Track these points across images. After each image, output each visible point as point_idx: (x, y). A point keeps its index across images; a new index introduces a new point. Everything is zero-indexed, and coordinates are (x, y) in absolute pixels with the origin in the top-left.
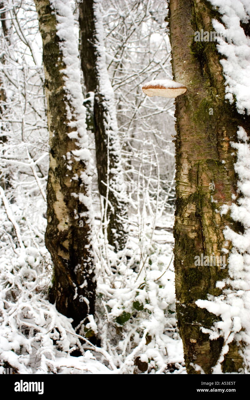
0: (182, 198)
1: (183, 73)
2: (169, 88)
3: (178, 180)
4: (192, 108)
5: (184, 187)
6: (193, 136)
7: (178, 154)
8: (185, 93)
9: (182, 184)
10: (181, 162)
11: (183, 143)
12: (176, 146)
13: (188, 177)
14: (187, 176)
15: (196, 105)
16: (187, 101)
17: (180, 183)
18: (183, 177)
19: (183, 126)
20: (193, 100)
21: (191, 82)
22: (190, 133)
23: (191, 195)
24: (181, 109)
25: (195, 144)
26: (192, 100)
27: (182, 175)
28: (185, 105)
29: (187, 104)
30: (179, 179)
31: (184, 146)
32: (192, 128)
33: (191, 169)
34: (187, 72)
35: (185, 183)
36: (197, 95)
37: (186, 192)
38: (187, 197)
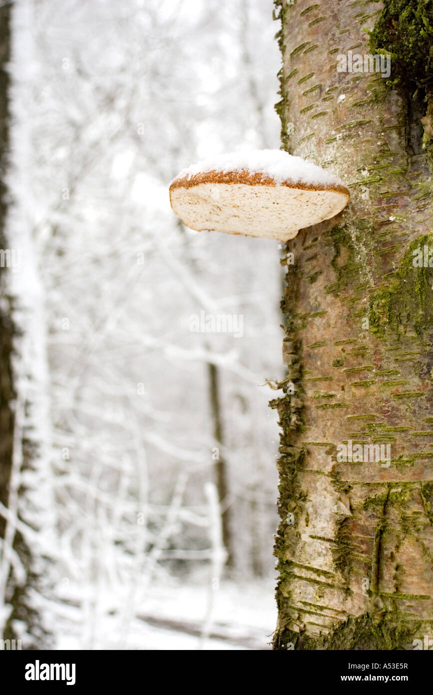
0: (302, 632)
1: (332, 140)
2: (287, 184)
3: (288, 556)
4: (368, 277)
5: (312, 590)
6: (365, 385)
7: (289, 455)
8: (339, 215)
9: (304, 573)
10: (304, 487)
11: (314, 412)
12: (284, 422)
13: (334, 552)
14: (328, 545)
15: (386, 263)
16: (344, 250)
17: (296, 571)
18: (307, 549)
19: (318, 345)
20: (372, 244)
21: (365, 173)
22: (351, 373)
23: (344, 625)
24: (313, 279)
25: (373, 418)
26: (366, 245)
27: (305, 537)
28: (334, 263)
29: (341, 261)
30: (293, 554)
31: (321, 424)
32: (361, 353)
33: (346, 519)
34: (349, 136)
35: (317, 571)
36: (389, 222)
37: (322, 608)
38: (326, 632)
